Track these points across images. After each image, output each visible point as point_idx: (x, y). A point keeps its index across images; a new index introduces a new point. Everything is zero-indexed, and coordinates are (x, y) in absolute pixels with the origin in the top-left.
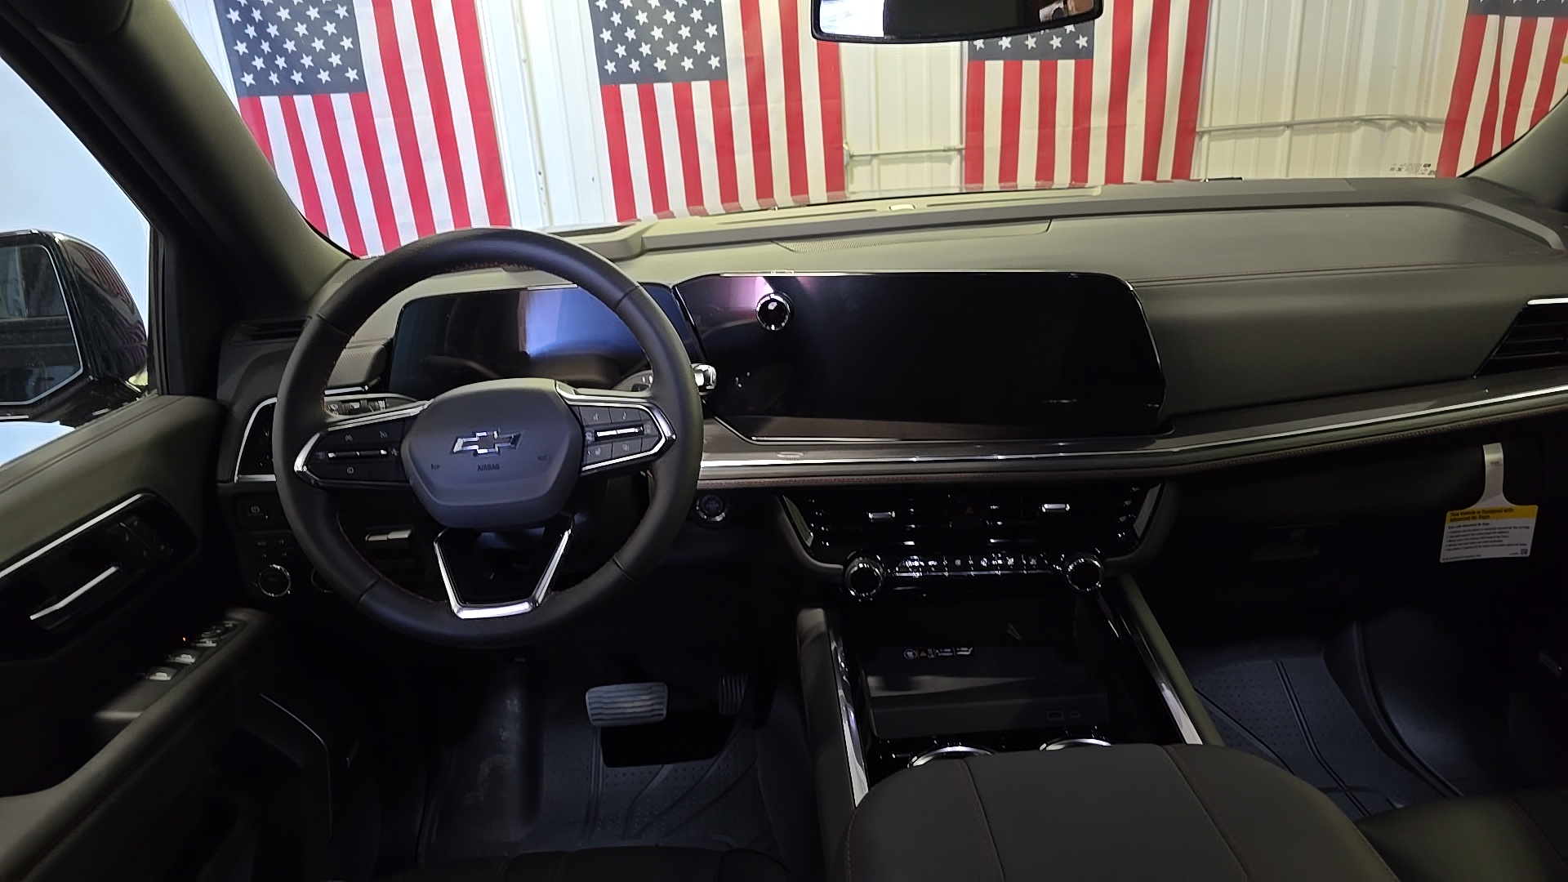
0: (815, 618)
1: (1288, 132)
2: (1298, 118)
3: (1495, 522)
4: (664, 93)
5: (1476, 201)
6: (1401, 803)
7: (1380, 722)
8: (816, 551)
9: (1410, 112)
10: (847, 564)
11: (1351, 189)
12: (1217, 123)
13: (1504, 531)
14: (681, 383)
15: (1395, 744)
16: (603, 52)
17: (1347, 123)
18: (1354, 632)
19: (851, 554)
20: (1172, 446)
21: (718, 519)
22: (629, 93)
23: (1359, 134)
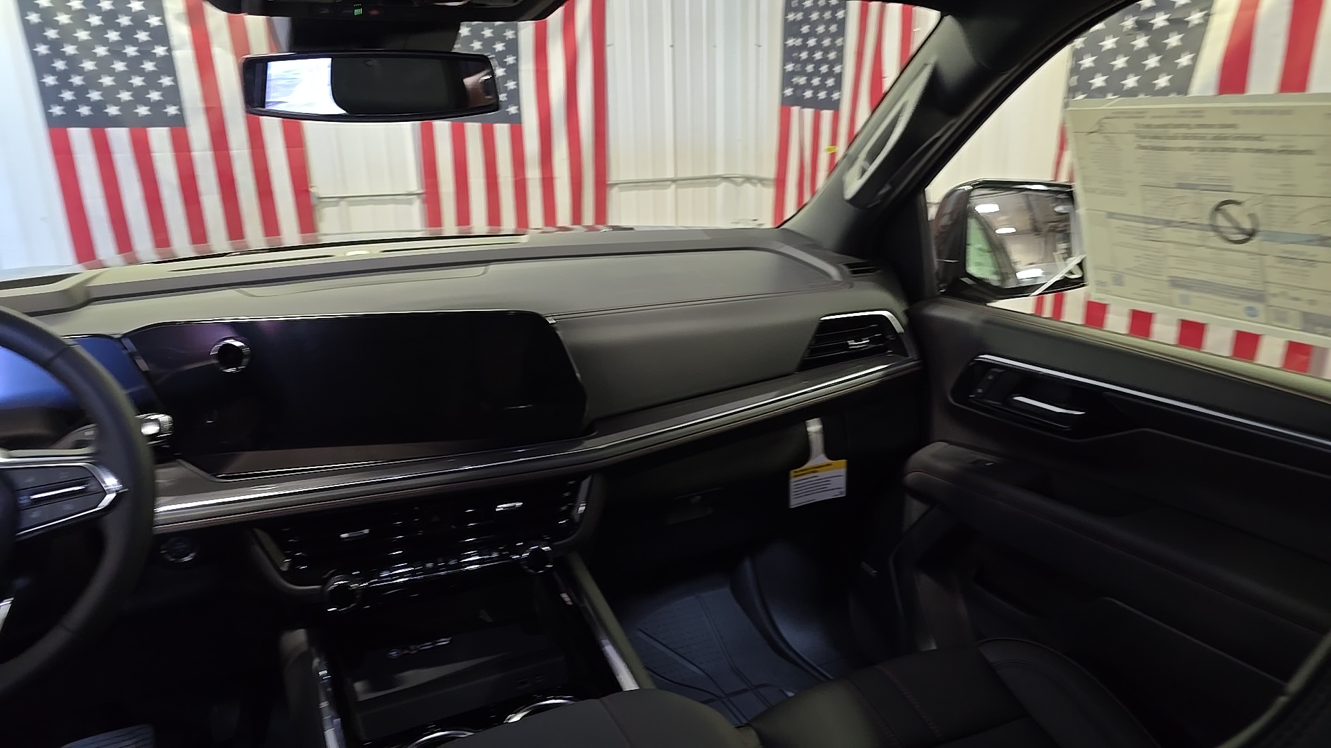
0: (298, 638)
1: (673, 186)
2: (680, 176)
3: (822, 474)
4: (119, 137)
5: (787, 246)
6: (793, 692)
7: (772, 632)
8: (292, 576)
9: (752, 173)
10: (324, 582)
11: (707, 238)
12: (623, 178)
13: (827, 480)
14: (128, 436)
15: (782, 645)
16: (48, 96)
17: (712, 180)
18: (747, 564)
19: (331, 572)
20: (599, 444)
21: (187, 559)
22: (80, 137)
23: (722, 187)
